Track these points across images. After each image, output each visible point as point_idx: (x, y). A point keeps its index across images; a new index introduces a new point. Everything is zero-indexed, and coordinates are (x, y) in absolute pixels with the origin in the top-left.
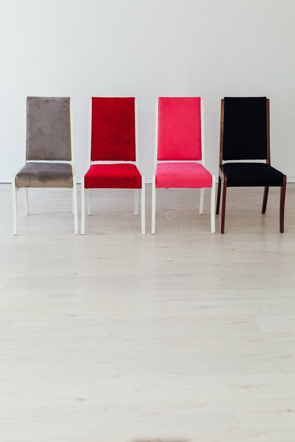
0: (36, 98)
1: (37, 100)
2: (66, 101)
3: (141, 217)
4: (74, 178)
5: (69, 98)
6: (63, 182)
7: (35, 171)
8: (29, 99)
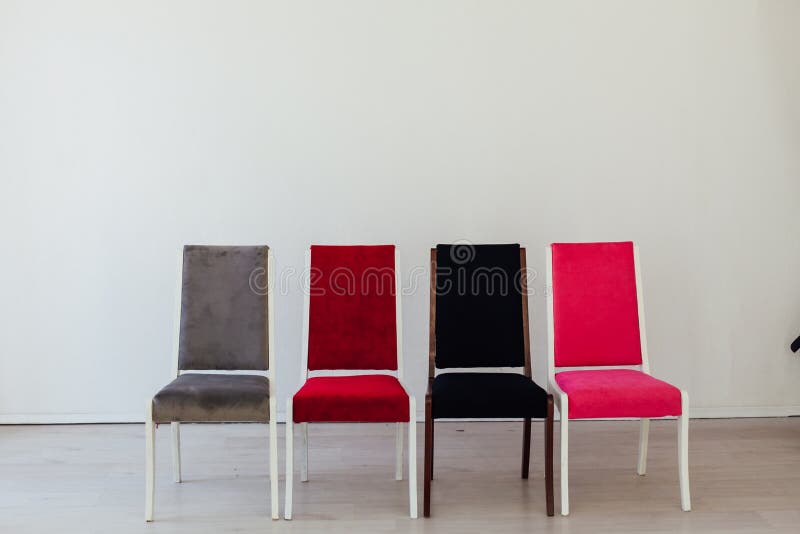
0: (201, 248)
1: (204, 251)
2: (260, 254)
3: (408, 485)
4: (273, 402)
5: (266, 248)
6: (248, 411)
7: (192, 388)
8: (189, 249)
